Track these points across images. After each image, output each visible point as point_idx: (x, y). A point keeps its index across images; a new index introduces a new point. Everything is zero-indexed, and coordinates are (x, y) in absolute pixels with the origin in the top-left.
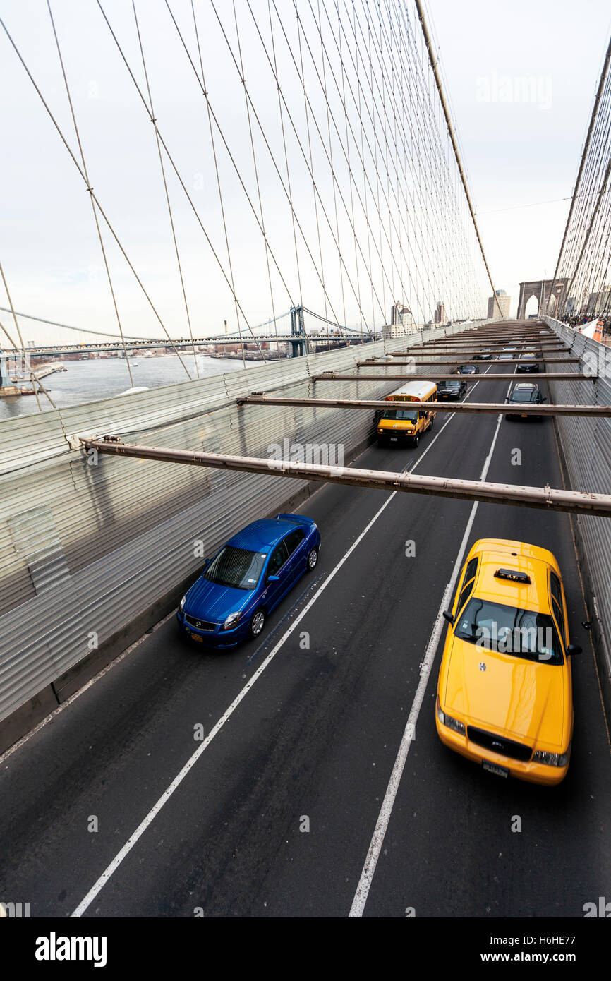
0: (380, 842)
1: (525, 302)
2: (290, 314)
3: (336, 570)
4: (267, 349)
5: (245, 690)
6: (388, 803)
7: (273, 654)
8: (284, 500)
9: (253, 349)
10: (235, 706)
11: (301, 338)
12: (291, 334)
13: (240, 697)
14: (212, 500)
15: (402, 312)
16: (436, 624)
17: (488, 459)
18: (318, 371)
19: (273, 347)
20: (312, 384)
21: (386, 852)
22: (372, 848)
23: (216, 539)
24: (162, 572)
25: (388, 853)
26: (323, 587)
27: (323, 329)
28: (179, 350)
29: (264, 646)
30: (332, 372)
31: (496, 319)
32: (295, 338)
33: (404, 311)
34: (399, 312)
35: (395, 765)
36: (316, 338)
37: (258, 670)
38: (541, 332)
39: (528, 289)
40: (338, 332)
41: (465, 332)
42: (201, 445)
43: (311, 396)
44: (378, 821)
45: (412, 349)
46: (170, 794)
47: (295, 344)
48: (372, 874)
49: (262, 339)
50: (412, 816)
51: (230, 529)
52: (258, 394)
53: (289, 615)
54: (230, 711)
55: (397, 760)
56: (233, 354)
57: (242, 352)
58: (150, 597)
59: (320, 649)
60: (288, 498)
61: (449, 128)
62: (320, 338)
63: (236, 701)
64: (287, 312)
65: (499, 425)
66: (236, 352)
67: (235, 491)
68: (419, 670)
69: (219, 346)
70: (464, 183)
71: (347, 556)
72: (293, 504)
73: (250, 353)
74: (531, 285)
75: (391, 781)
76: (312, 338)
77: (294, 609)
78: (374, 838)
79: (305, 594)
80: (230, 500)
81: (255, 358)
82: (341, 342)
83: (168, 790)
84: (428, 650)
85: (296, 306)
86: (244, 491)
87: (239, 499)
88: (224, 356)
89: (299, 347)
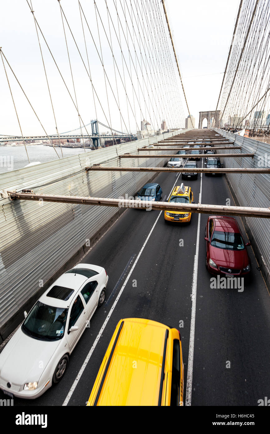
0: (191, 385)
1: (202, 121)
2: (91, 124)
3: (140, 253)
4: (79, 142)
5: (107, 319)
6: (190, 365)
7: (118, 298)
8: (108, 220)
9: (72, 142)
10: (104, 328)
11: (97, 136)
12: (92, 135)
13: (106, 323)
14: (76, 221)
15: (146, 125)
16: (194, 275)
17: (200, 194)
18: (122, 153)
19: (83, 141)
20: (119, 160)
21: (194, 389)
22: (188, 388)
23: (78, 242)
24: (52, 262)
25: (196, 389)
26: (136, 262)
27: (108, 132)
28: (31, 142)
29: (112, 295)
30: (129, 154)
31: (190, 129)
32: (94, 137)
33: (147, 124)
34: (145, 124)
35: (190, 346)
36: (105, 137)
37: (112, 308)
38: (216, 135)
39: (204, 115)
40: (115, 134)
41: (181, 134)
42: (69, 192)
43: (119, 165)
44: (188, 375)
45: (160, 142)
46: (79, 380)
47: (94, 139)
48: (191, 402)
49: (76, 137)
50: (203, 369)
51: (84, 236)
52: (97, 165)
53: (122, 277)
54: (101, 331)
55: (190, 343)
56: (61, 144)
57: (66, 144)
58: (47, 276)
59: (141, 293)
60: (110, 218)
61: (170, 34)
62: (107, 137)
63: (103, 325)
64: (89, 123)
65: (201, 179)
66: (63, 144)
67: (86, 216)
68: (191, 298)
69: (54, 140)
70: (177, 62)
71: (144, 245)
72: (112, 221)
73: (71, 144)
74: (204, 113)
75: (189, 354)
76: (102, 137)
77: (124, 274)
78: (187, 383)
79: (128, 266)
80: (84, 221)
81: (73, 147)
82: (117, 139)
83: (77, 378)
84: (193, 288)
85: (94, 120)
86: (90, 216)
87: (88, 220)
88: (56, 145)
89: (96, 141)
